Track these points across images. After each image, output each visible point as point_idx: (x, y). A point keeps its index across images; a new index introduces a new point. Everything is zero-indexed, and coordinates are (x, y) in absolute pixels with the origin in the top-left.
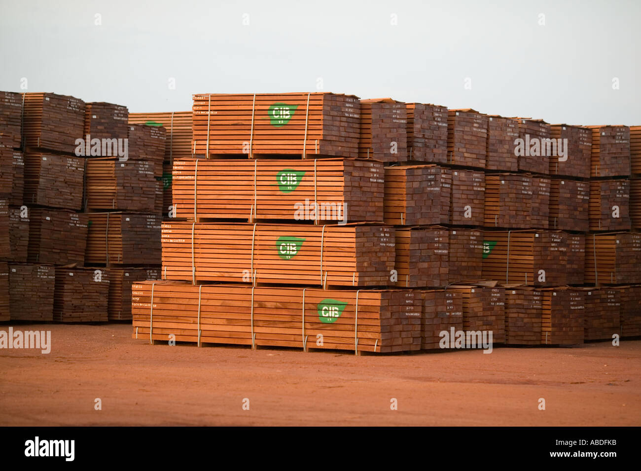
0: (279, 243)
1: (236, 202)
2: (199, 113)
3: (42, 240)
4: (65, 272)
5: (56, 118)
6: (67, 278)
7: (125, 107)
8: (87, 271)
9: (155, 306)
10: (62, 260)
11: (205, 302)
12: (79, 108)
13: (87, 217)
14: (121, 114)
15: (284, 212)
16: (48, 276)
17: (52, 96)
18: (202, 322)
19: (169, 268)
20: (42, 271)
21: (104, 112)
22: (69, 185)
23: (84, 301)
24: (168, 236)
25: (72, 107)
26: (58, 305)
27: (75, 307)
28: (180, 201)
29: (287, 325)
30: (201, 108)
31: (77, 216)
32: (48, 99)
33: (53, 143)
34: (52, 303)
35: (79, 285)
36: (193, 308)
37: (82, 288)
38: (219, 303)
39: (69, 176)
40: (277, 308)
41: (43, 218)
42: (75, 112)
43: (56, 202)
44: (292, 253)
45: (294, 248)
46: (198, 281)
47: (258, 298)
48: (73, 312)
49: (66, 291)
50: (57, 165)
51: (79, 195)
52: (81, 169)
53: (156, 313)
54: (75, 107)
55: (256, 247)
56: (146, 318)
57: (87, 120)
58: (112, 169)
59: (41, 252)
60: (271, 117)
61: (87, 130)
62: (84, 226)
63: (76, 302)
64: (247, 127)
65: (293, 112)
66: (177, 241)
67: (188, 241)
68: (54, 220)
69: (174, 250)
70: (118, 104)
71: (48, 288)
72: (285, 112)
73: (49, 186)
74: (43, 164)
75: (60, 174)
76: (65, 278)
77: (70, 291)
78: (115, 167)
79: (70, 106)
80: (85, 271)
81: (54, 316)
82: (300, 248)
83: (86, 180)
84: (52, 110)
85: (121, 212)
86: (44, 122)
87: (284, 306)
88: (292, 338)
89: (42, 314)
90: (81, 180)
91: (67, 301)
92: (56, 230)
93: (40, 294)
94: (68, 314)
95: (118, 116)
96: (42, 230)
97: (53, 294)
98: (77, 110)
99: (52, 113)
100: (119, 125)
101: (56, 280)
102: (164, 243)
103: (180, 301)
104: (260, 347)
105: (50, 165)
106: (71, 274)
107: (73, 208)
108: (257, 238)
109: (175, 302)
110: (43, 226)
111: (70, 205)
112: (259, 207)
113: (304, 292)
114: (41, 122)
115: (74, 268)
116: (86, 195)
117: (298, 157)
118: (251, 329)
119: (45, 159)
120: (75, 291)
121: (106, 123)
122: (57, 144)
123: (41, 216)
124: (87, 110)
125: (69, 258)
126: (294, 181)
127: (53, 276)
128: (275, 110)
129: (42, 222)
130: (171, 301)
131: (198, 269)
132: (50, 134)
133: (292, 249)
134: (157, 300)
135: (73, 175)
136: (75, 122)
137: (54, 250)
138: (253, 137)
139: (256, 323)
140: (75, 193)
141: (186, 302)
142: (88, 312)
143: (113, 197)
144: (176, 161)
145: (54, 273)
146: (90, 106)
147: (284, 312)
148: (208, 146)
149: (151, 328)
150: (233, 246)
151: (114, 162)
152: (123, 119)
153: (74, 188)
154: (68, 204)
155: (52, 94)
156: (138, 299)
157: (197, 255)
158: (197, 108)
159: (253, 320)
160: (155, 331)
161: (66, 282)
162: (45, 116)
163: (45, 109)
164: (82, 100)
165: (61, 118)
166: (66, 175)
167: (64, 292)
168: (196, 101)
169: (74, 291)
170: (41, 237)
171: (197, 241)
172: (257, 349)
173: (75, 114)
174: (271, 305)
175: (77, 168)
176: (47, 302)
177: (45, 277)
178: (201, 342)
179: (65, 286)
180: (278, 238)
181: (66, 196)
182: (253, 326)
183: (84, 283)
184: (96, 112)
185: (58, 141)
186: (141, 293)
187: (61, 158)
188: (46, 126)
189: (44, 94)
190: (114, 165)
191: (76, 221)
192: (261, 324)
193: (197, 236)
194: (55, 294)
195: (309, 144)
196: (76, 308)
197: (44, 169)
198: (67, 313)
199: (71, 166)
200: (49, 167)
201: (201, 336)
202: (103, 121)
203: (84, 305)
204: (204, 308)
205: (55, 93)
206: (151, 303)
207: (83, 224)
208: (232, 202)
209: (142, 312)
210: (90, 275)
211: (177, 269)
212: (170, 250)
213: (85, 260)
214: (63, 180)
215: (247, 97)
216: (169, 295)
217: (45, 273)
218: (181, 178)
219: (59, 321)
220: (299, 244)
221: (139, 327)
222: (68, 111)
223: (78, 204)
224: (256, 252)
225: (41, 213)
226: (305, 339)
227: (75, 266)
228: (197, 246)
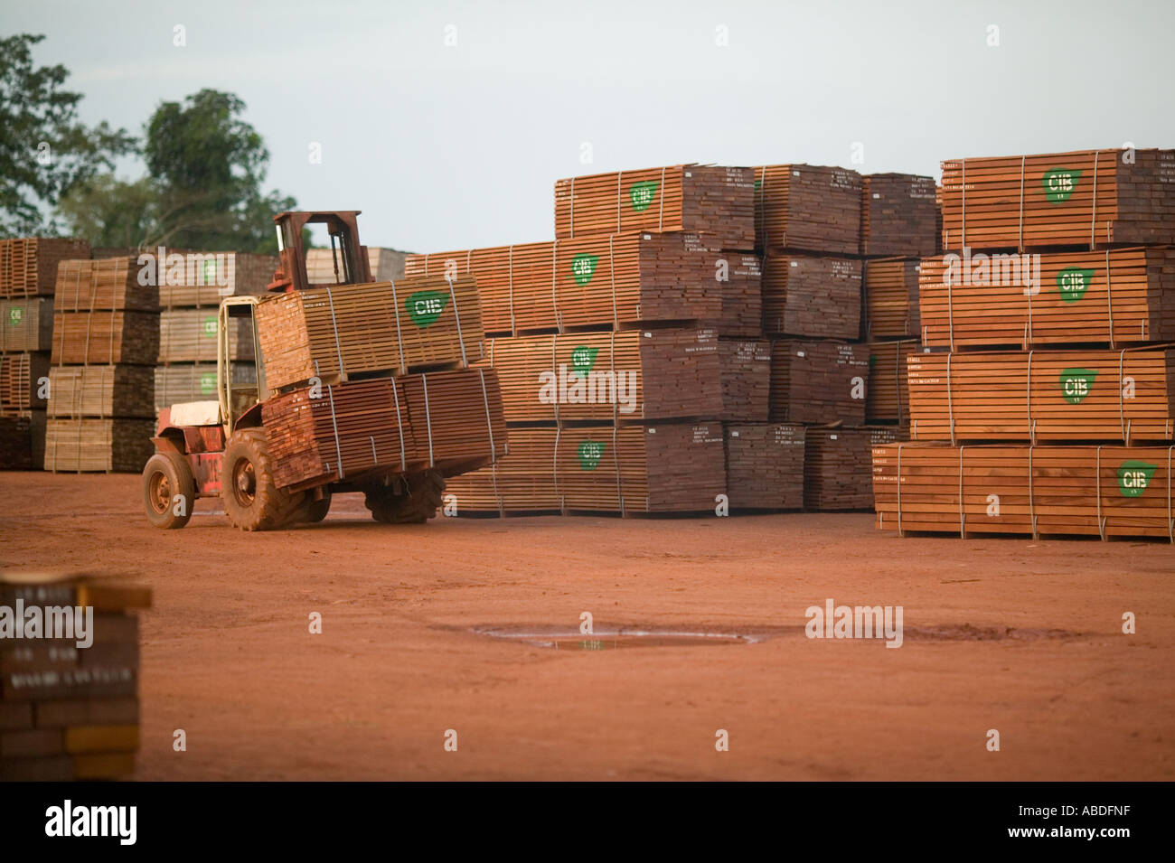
0: (1063, 379)
1: (1005, 320)
2: (949, 188)
3: (791, 387)
4: (824, 434)
5: (813, 202)
6: (828, 444)
7: (932, 178)
8: (861, 432)
9: (903, 480)
10: (826, 416)
11: (968, 472)
12: (851, 183)
13: (868, 350)
14: (923, 189)
15: (1070, 332)
16: (793, 440)
17: (804, 169)
18: (965, 502)
19: (920, 423)
20: (783, 433)
21: (894, 188)
22: (837, 302)
23: (857, 477)
24: (917, 375)
25: (839, 184)
26: (812, 483)
27: (842, 486)
28: (931, 322)
29: (1078, 502)
30: (952, 181)
31: (850, 348)
32: (797, 174)
33: (809, 240)
34: (802, 481)
35: (847, 453)
36: (952, 481)
37: (853, 458)
38: (986, 472)
39: (836, 288)
40: (1063, 477)
41: (793, 354)
42: (844, 190)
43: (814, 329)
44: (1081, 393)
45: (1085, 386)
46: (959, 440)
47: (1038, 463)
48: (838, 495)
49: (824, 463)
50: (816, 273)
51: (853, 317)
52: (856, 277)
53: (906, 490)
54: (843, 183)
55: (1034, 387)
56: (891, 498)
57: (865, 202)
58: (901, 274)
59: (792, 406)
60: (1046, 190)
61: (865, 217)
62: (863, 363)
63: (845, 480)
64: (1015, 207)
65: (1077, 181)
66: (928, 381)
67: (943, 381)
68: (812, 357)
69: (926, 395)
70: (917, 174)
71: (794, 459)
72: (1065, 182)
73: (803, 305)
74: (792, 273)
75: (821, 286)
76: (824, 443)
77: (832, 462)
78: (905, 271)
79: (835, 182)
80: (856, 432)
81: (804, 501)
82: (1092, 386)
83: (867, 293)
84: (806, 190)
85: (915, 340)
86: (791, 210)
87: (1072, 474)
88: (1086, 521)
89: (785, 497)
90: (858, 294)
91: (827, 478)
92: (815, 372)
93: (782, 468)
94: (830, 498)
95: (918, 193)
96: (791, 372)
97: (802, 468)
98: (848, 187)
99: (805, 194)
100: (920, 206)
101: (806, 447)
102: (912, 385)
103: (936, 472)
104: (1044, 537)
105: (803, 273)
106: (834, 437)
107: (845, 336)
108: (1034, 372)
109: (929, 473)
110: (793, 366)
111: (839, 332)
112: (1036, 326)
113: (1098, 451)
114: (786, 210)
115: (838, 428)
116: (868, 317)
117: (1084, 248)
118: (1030, 510)
119: (794, 264)
120: (842, 463)
121: (897, 204)
122: (815, 241)
123: (789, 351)
124: (865, 186)
125: (839, 413)
126: (1080, 284)
127: (802, 440)
128: (1053, 179)
129: (791, 360)
130: (923, 472)
131: (958, 422)
132: (803, 227)
133: (1081, 387)
134: (906, 471)
135: (844, 286)
136: (844, 206)
137: (813, 402)
138: (1023, 221)
139: (1036, 501)
140: (848, 314)
141: (943, 472)
142: (865, 493)
143: (905, 318)
144: (925, 261)
145: (803, 437)
146: (869, 180)
147: (1074, 483)
148: (963, 237)
149: (900, 514)
150: (1003, 386)
151: (902, 264)
152: (926, 196)
153: (846, 307)
154: (837, 331)
155: (805, 165)
156: (880, 470)
157: (956, 402)
158: (948, 181)
159: (1033, 497)
160: (906, 517)
161: (828, 449)
162: (794, 199)
163: (792, 189)
164: (857, 171)
165: (822, 200)
166: (832, 287)
167: (822, 465)
168: (946, 170)
169: (840, 463)
170: (791, 382)
171: (955, 381)
172: (1040, 539)
173: (844, 194)
174: (1056, 473)
175: (849, 276)
176: (793, 481)
177: (788, 442)
178: (966, 530)
179: (824, 455)
180: (1062, 372)
181: (832, 319)
182: (1033, 505)
183: (856, 449)
184: (877, 188)
185: (818, 237)
186: (884, 462)
187: (821, 262)
188: (795, 215)
189: (791, 166)
190: (903, 269)
191: (849, 356)
192: (1043, 501)
193: (955, 374)
194: (805, 468)
195: (1098, 228)
196: (843, 488)
197: (794, 280)
198: (828, 496)
199: (840, 272)
200: (802, 276)
201: (965, 522)
202: (891, 201)
203: (858, 483)
204: (967, 481)
205: (809, 164)
206: (897, 475)
207: (862, 361)
208: (998, 320)
209: (887, 489)
210: (867, 437)
211: (930, 423)
212: (920, 395)
213: (866, 415)
214: (826, 295)
215: (1012, 162)
216: (920, 462)
217: (787, 436)
218: (930, 286)
219: (816, 508)
220: (1091, 378)
221: (884, 512)
222: (832, 190)
223: (853, 330)
224: (1034, 393)
225: (790, 346)
226: (1102, 523)
227: (841, 424)
228: (955, 388)
